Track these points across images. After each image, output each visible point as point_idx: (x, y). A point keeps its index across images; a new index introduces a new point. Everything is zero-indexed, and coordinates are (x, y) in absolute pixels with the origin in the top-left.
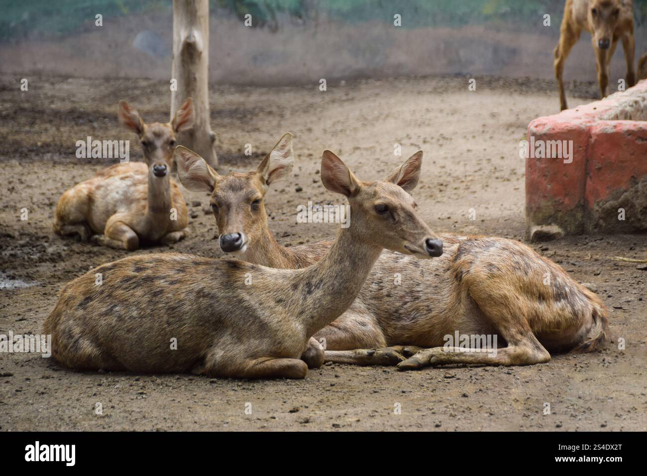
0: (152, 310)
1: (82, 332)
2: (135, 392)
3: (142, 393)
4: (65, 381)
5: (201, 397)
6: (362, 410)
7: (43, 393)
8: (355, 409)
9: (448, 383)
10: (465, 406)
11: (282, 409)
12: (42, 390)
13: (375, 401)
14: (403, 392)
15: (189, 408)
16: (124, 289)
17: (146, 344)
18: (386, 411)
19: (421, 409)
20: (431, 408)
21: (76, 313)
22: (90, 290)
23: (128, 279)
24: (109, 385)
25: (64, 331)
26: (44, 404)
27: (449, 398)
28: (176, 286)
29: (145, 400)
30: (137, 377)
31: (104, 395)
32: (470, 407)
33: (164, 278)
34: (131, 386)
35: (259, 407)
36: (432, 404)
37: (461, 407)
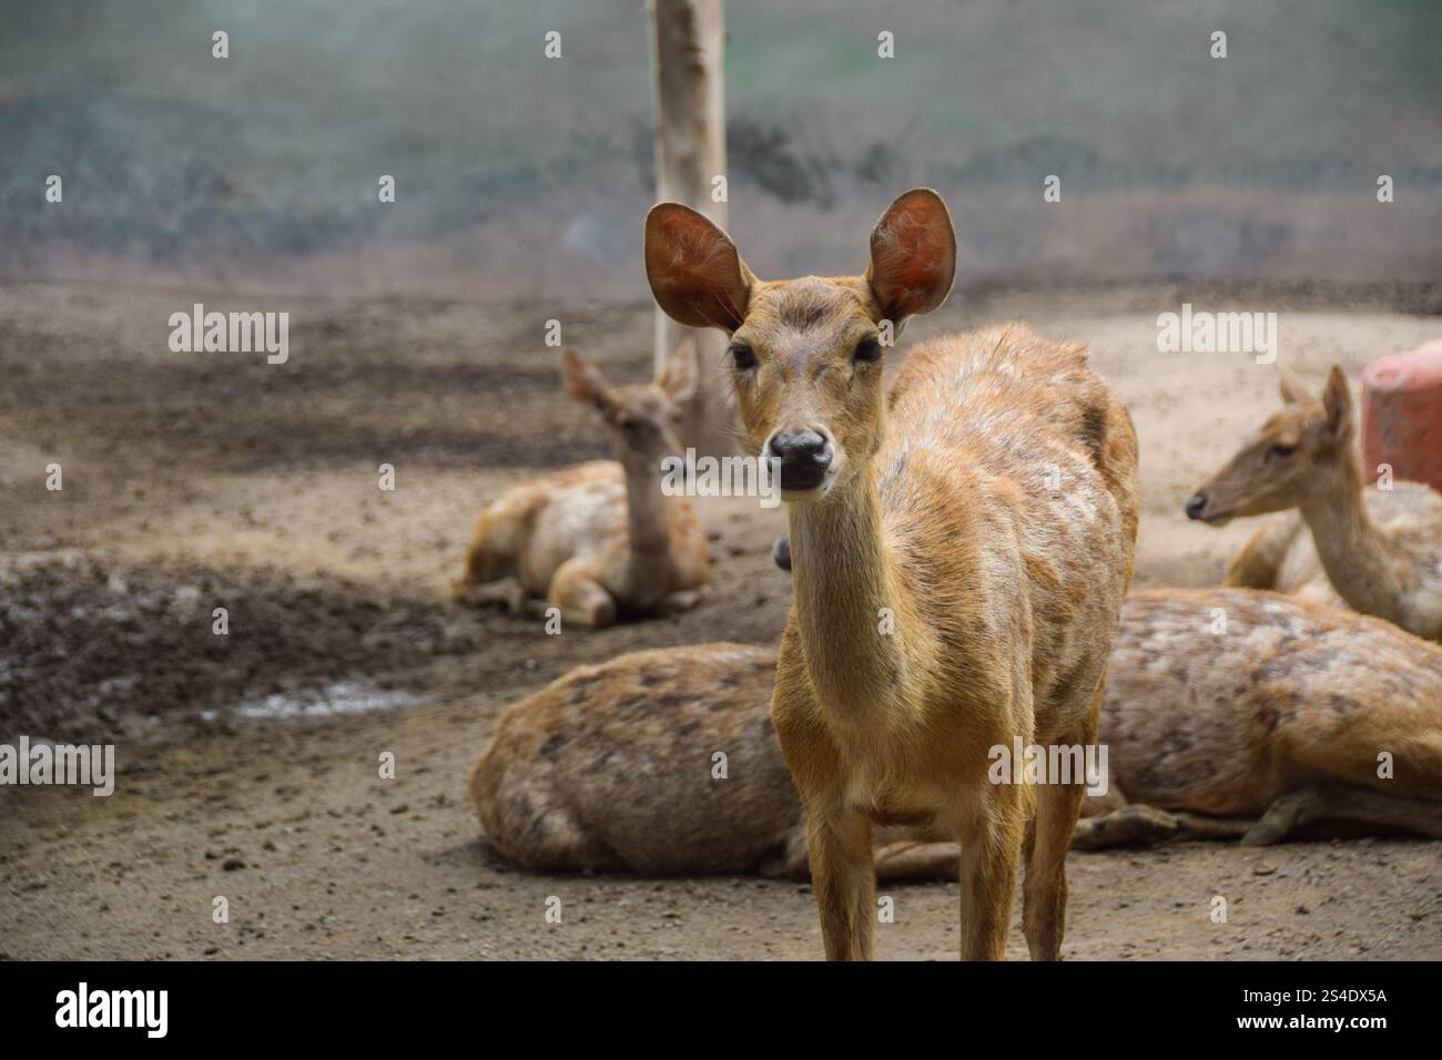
0: (682, 762)
1: (550, 804)
2: (658, 915)
3: (671, 916)
4: (522, 893)
5: (785, 922)
6: (1104, 943)
7: (484, 919)
8: (1091, 942)
9: (1264, 885)
10: (1308, 931)
11: (946, 943)
12: (481, 912)
13: (1128, 925)
14: (1179, 905)
15: (767, 944)
16: (625, 719)
17: (673, 825)
18: (1151, 944)
19: (1219, 940)
20: (1240, 937)
21: (537, 767)
22: (558, 722)
23: (629, 700)
24: (607, 901)
25: (513, 802)
26: (489, 940)
27: (1271, 916)
28: (724, 713)
29: (680, 931)
30: (657, 884)
31: (600, 921)
32: (1318, 934)
33: (698, 698)
34: (649, 901)
35: (902, 940)
36: (1240, 929)
37: (1300, 934)
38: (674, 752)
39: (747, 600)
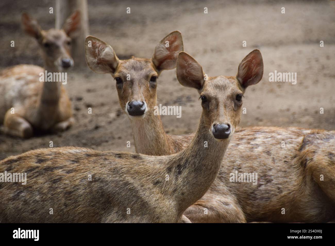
23: (32, 169)
33: (62, 168)
38: (49, 191)
39: (91, 127)
